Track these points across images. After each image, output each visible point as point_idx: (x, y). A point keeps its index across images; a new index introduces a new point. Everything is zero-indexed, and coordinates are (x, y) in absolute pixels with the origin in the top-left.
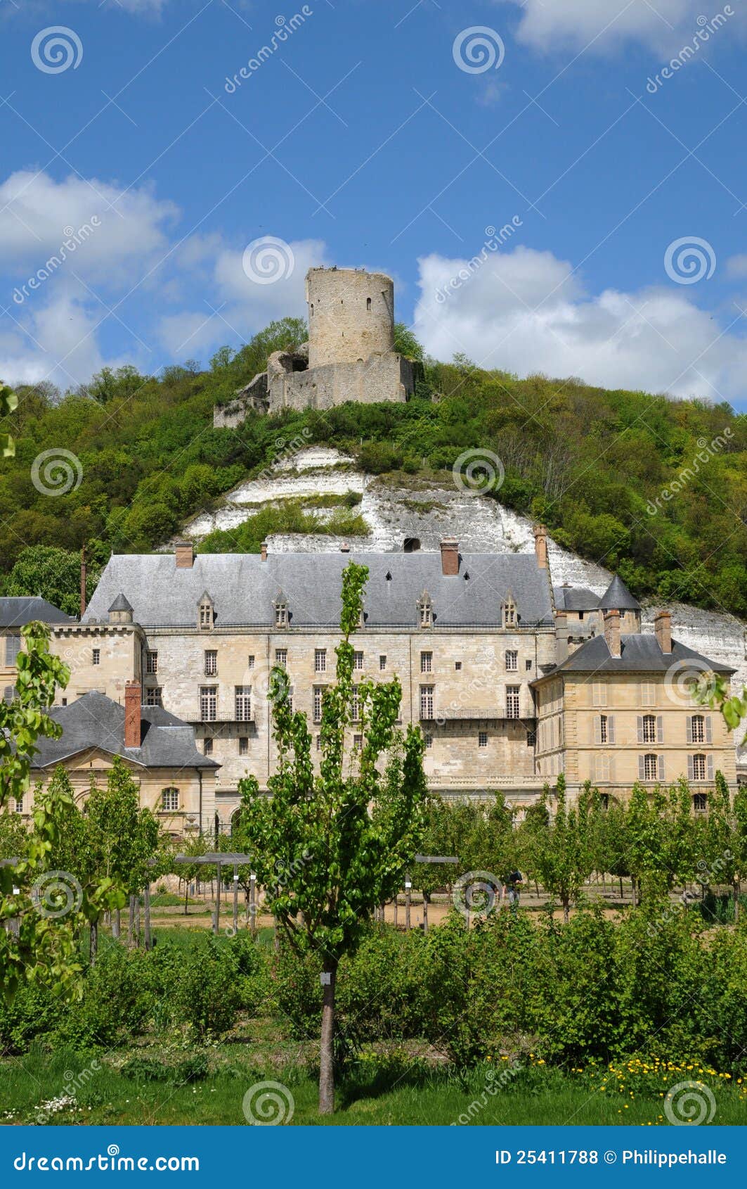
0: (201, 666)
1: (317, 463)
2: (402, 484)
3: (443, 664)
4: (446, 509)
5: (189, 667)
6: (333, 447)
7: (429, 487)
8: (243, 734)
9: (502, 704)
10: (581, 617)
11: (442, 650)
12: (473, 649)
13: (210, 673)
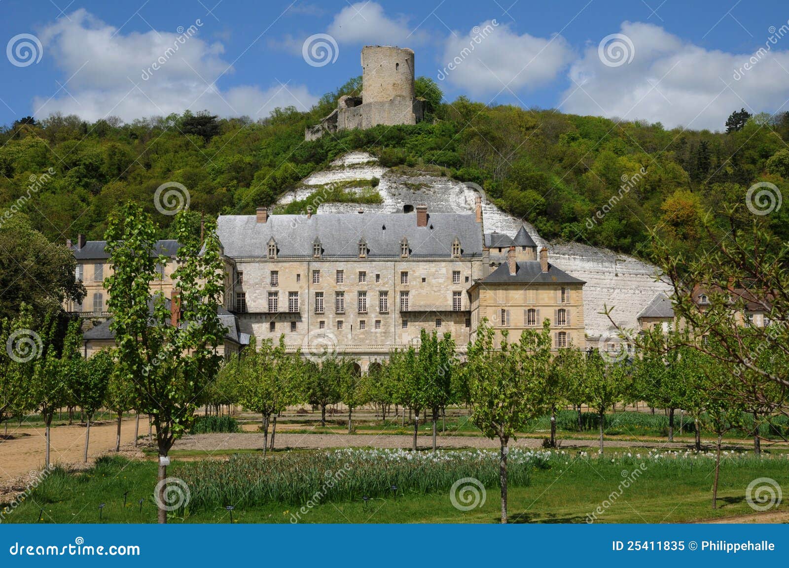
0: (268, 280)
1: (356, 161)
2: (405, 173)
3: (415, 279)
4: (430, 187)
5: (262, 280)
6: (365, 151)
7: (420, 174)
8: (293, 320)
9: (451, 302)
10: (500, 251)
11: (414, 271)
12: (433, 270)
13: (273, 284)
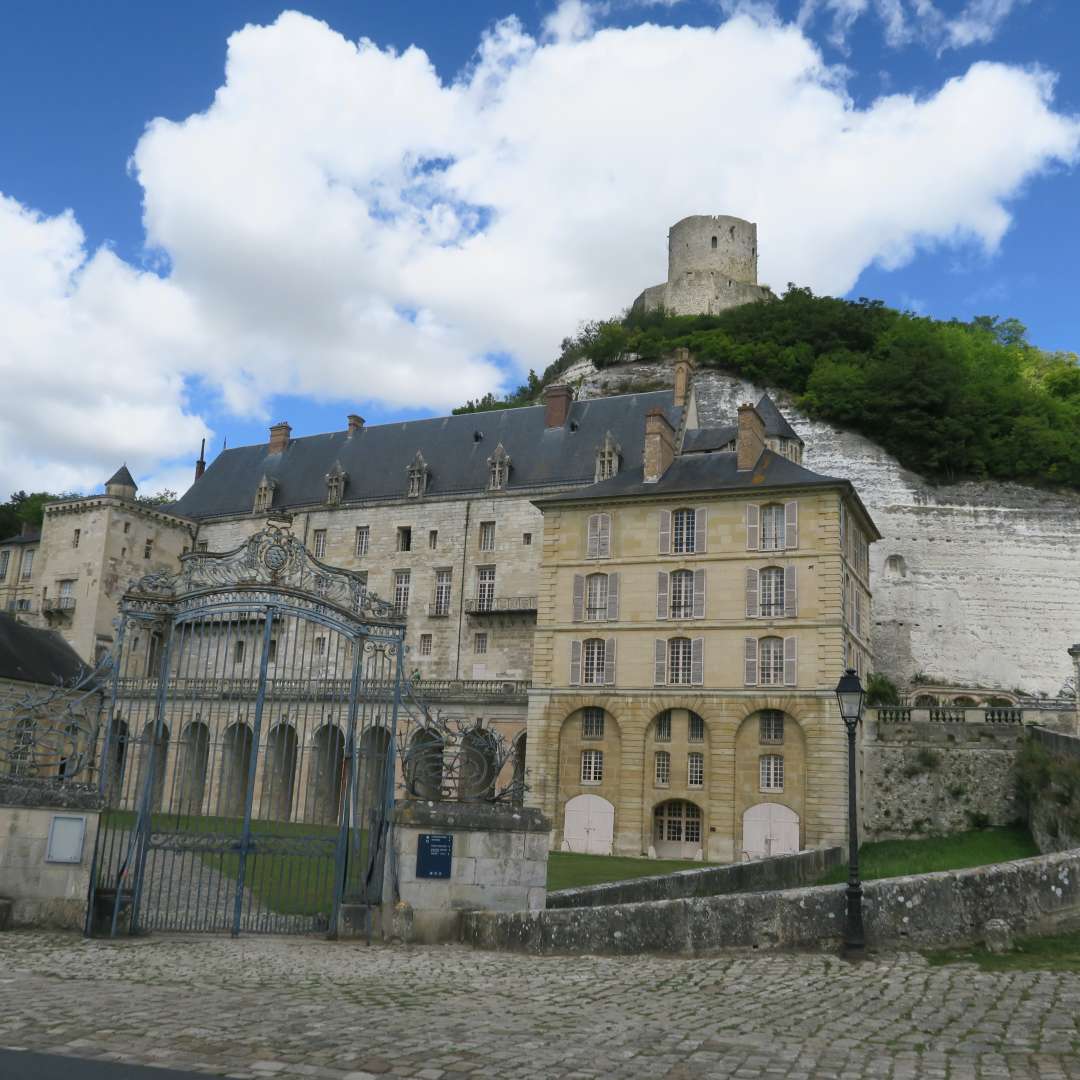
3: (509, 536)
11: (507, 519)
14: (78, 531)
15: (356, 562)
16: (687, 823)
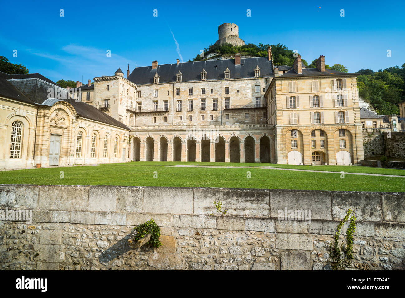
0: (153, 95)
3: (233, 91)
5: (150, 95)
8: (165, 116)
9: (254, 103)
11: (232, 86)
12: (244, 85)
13: (156, 97)
14: (108, 86)
15: (190, 97)
16: (316, 157)
